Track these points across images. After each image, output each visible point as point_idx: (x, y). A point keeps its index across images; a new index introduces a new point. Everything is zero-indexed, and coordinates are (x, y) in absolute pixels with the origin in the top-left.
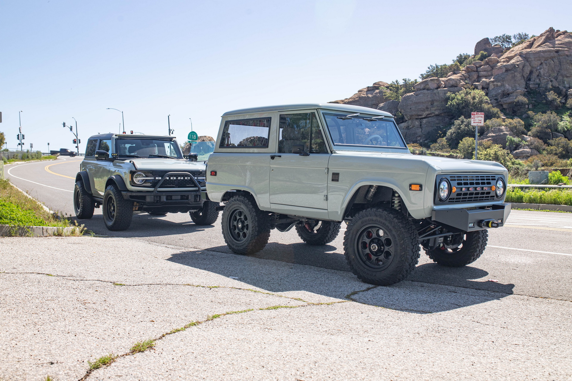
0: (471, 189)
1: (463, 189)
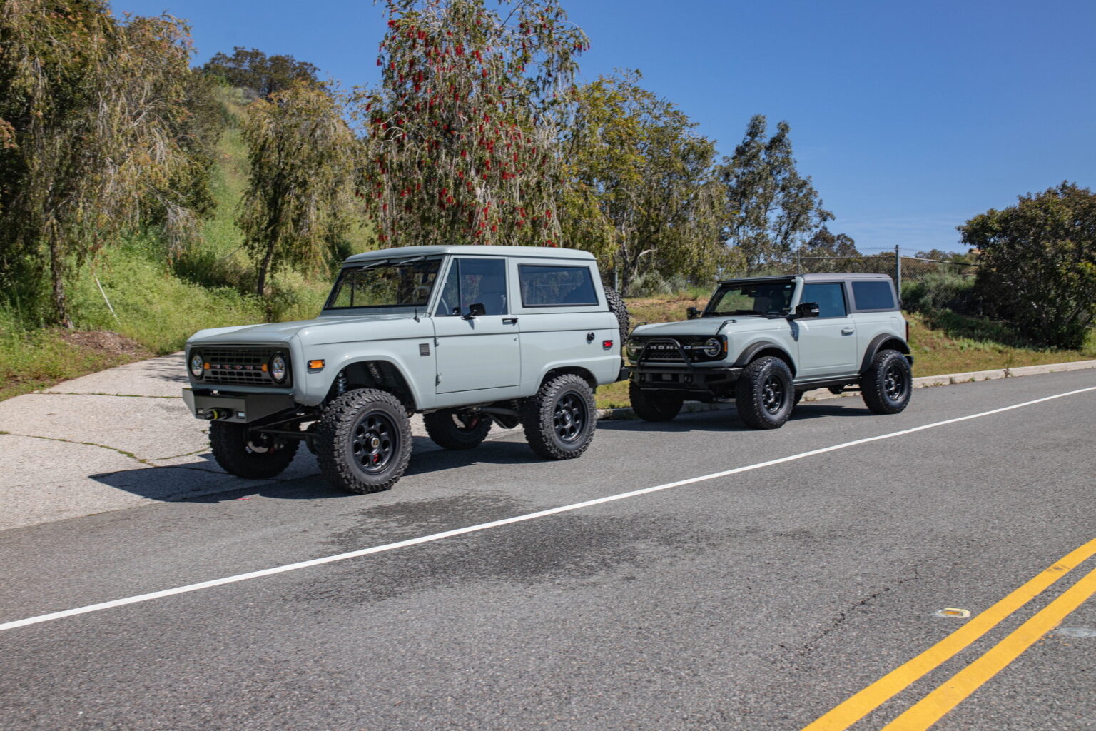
0: (228, 367)
1: (219, 366)
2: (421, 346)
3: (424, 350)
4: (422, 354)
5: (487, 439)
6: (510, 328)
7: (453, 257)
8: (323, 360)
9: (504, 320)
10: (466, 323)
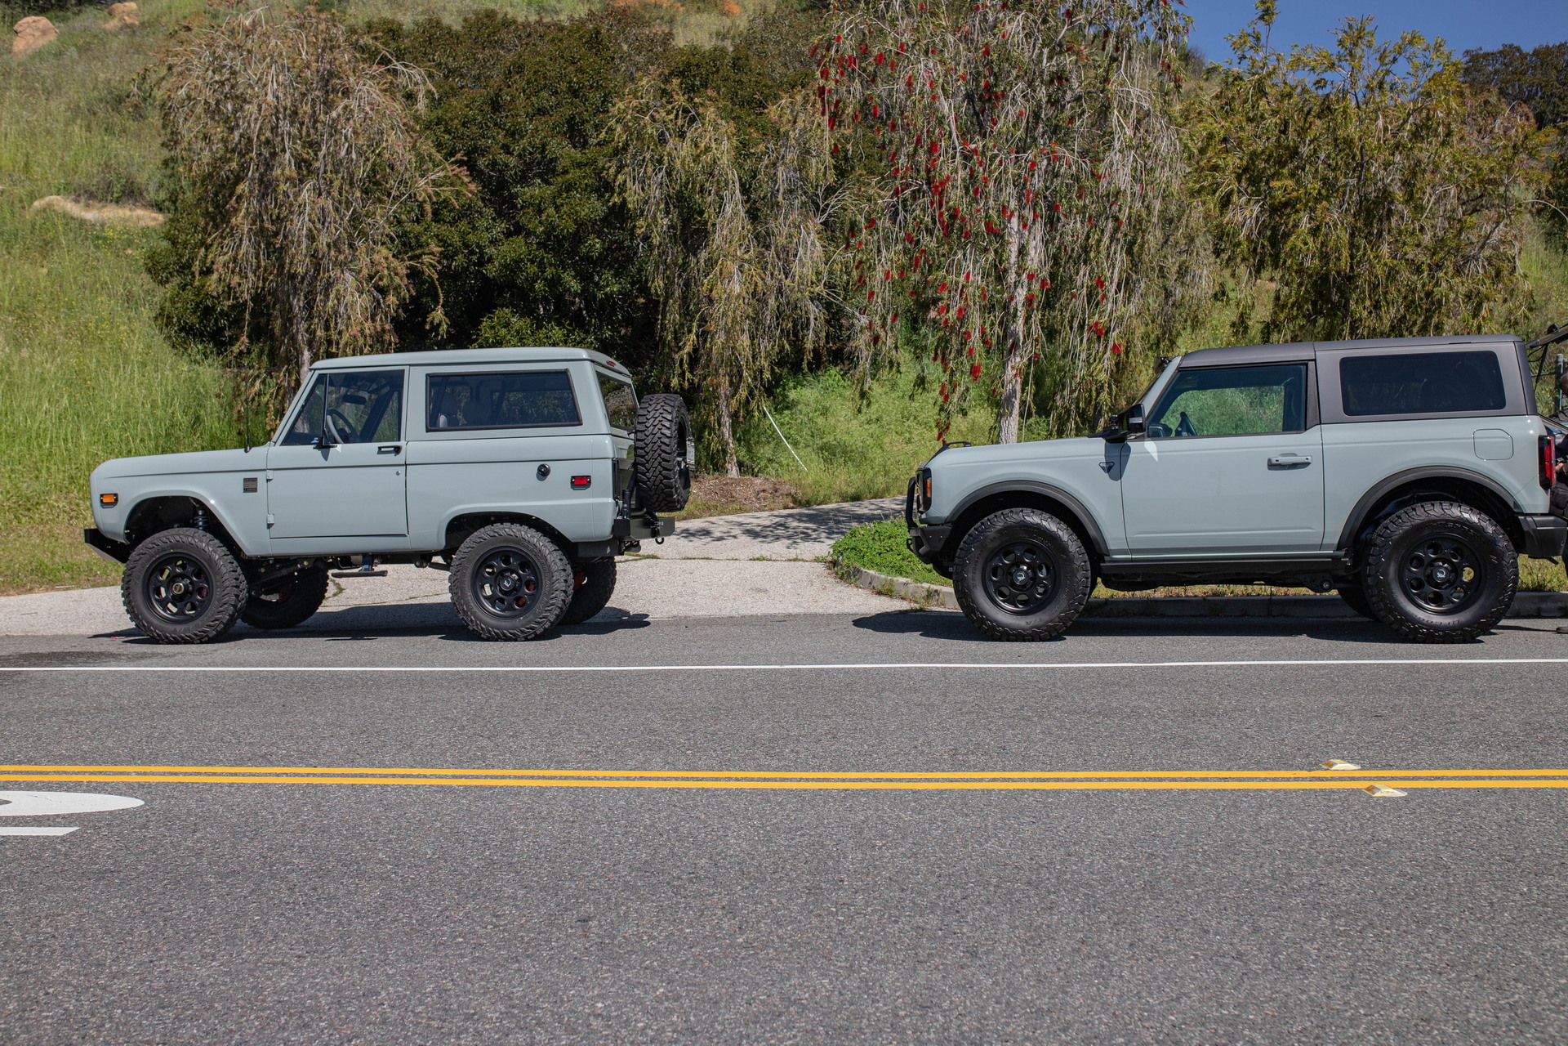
2: (246, 480)
3: (250, 486)
4: (246, 490)
5: (321, 609)
6: (391, 458)
7: (317, 372)
8: (116, 495)
9: (380, 448)
10: (318, 453)
